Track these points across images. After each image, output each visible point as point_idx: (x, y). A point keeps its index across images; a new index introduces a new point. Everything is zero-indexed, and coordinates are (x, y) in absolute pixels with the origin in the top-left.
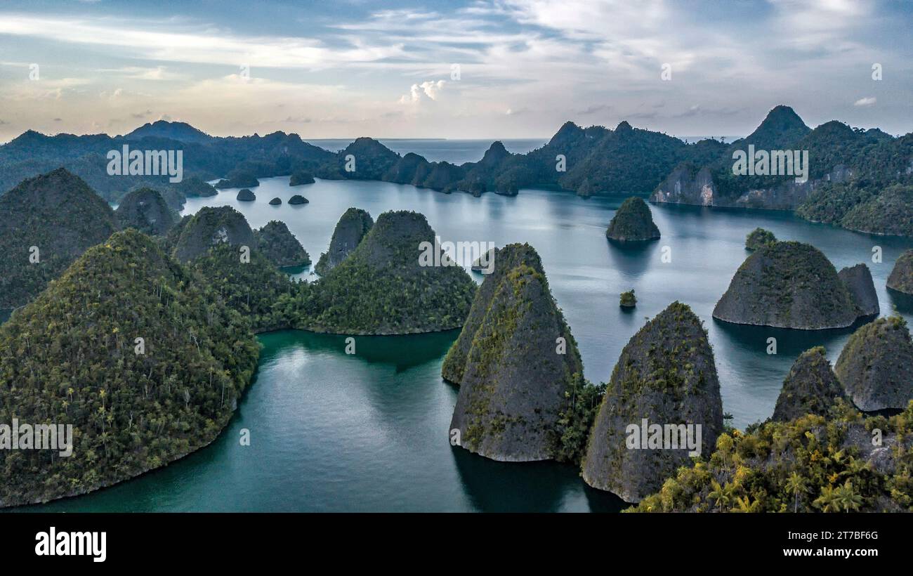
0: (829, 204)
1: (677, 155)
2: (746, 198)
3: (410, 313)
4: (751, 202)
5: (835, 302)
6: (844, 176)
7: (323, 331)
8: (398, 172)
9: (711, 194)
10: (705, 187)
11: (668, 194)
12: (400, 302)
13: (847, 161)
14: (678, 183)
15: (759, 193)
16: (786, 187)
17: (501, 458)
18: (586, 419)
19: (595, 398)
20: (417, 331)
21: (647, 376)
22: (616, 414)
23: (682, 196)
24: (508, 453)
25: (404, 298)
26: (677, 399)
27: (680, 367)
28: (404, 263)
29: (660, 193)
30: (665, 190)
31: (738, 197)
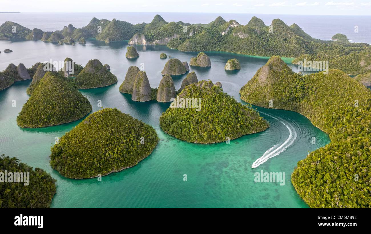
0: (174, 44)
1: (131, 29)
2: (154, 43)
3: (104, 82)
4: (155, 43)
5: (183, 69)
6: (176, 37)
7: (84, 89)
8: (33, 36)
9: (145, 42)
10: (143, 40)
11: (133, 42)
12: (100, 80)
13: (177, 33)
14: (136, 39)
15: (157, 41)
16: (164, 39)
17: (144, 101)
18: (155, 93)
19: (156, 90)
20: (106, 85)
21: (165, 85)
22: (161, 91)
23: (138, 42)
24: (145, 100)
25: (101, 79)
26: (170, 88)
27: (169, 83)
28: (98, 71)
29: (131, 41)
30: (132, 41)
31: (152, 42)
